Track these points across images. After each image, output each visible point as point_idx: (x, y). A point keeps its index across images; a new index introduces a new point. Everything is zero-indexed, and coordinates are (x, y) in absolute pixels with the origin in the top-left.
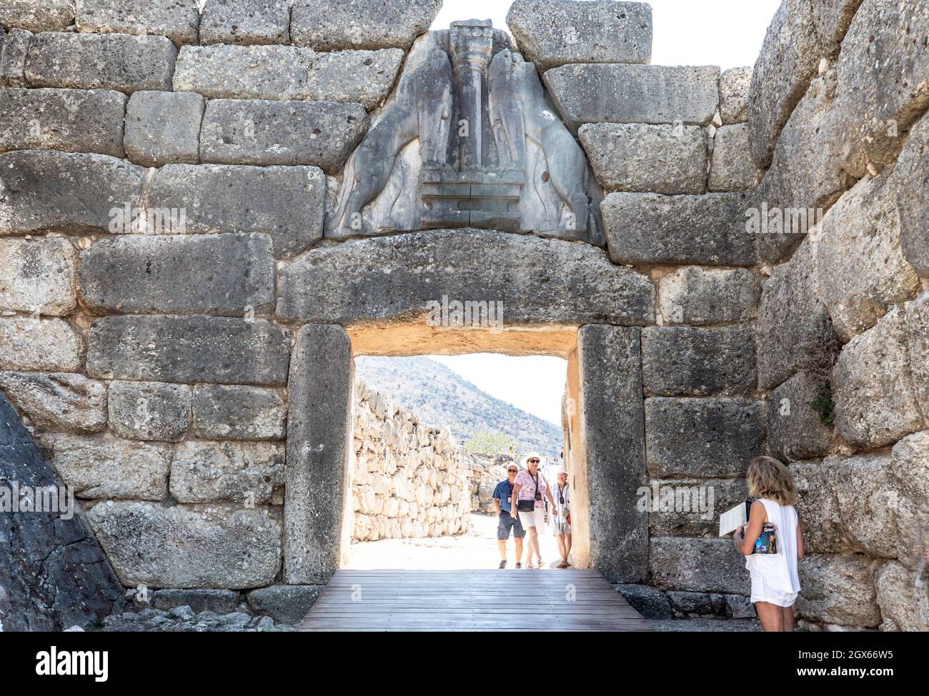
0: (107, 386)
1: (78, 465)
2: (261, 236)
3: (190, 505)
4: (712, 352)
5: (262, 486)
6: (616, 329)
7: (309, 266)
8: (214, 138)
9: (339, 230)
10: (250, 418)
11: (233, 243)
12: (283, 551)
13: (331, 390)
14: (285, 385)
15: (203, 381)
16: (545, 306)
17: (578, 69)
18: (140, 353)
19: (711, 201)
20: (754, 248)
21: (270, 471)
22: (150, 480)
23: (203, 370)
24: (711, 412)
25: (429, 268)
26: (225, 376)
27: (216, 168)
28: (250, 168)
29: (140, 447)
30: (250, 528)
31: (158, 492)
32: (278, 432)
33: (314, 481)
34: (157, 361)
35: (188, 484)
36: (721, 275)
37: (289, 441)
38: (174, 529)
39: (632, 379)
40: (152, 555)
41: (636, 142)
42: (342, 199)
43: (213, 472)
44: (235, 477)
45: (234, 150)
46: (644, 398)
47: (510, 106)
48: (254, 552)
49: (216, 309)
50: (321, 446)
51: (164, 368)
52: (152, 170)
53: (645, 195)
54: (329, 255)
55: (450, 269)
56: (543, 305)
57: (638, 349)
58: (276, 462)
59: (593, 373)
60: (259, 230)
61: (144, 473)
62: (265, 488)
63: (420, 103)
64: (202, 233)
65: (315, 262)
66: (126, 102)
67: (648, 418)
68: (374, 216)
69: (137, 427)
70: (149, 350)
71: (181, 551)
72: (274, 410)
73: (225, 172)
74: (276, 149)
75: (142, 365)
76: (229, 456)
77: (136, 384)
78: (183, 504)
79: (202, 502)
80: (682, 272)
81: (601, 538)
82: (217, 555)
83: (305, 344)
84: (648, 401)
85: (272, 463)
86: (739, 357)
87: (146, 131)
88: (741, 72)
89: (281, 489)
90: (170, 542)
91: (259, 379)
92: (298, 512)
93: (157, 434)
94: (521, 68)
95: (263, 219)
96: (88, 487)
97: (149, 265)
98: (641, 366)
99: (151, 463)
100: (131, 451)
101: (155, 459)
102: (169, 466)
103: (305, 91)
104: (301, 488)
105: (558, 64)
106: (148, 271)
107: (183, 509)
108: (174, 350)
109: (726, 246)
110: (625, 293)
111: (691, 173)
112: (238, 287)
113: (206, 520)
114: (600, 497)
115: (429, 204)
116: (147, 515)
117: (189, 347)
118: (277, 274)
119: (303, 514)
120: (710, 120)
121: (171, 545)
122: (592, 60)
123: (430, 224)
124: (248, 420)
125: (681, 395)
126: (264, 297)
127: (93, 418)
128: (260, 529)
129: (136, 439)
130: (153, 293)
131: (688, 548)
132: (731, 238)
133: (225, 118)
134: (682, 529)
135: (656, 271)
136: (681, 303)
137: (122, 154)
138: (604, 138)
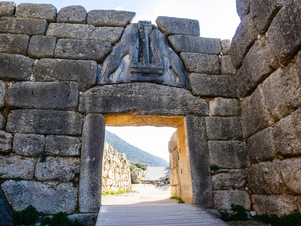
0: (13, 135)
2: (74, 83)
3: (42, 182)
4: (228, 125)
5: (71, 174)
6: (197, 117)
7: (91, 93)
8: (59, 51)
9: (102, 82)
10: (67, 148)
11: (64, 85)
12: (78, 200)
13: (98, 137)
14: (81, 136)
15: (50, 134)
16: (173, 109)
17: (179, 36)
18: (27, 123)
19: (223, 77)
20: (237, 92)
21: (74, 168)
22: (27, 171)
23: (50, 129)
24: (229, 145)
25: (133, 95)
26: (58, 132)
27: (59, 60)
28: (72, 60)
29: (24, 159)
30: (65, 191)
31: (30, 176)
32: (77, 153)
33: (91, 172)
34: (33, 126)
35: (42, 173)
36: (228, 100)
37: (82, 157)
38: (36, 191)
39: (203, 134)
40: (27, 202)
41: (198, 59)
42: (103, 72)
43: (52, 168)
44: (61, 170)
45: (66, 55)
46: (208, 140)
47: (158, 46)
48: (67, 200)
49: (57, 108)
50: (94, 158)
51: (35, 129)
52: (37, 60)
53: (203, 75)
54: (98, 90)
55: (140, 96)
56: (172, 109)
57: (204, 124)
58: (76, 165)
59: (190, 132)
60: (74, 81)
61: (25, 169)
62: (72, 175)
63: (129, 43)
64: (53, 81)
65: (93, 92)
66: (30, 39)
67: (209, 148)
68: (114, 77)
69: (23, 151)
70: (31, 122)
71: (38, 200)
72: (76, 145)
73: (63, 61)
74: (81, 55)
75: (27, 128)
76: (58, 162)
77: (25, 135)
78: (39, 181)
79: (47, 180)
80: (216, 99)
81: (196, 191)
82: (53, 202)
83: (89, 120)
84: (209, 142)
85: (75, 165)
86: (236, 127)
87: (36, 48)
88: (227, 41)
89: (78, 175)
90: (34, 196)
91: (71, 133)
92: (84, 184)
93: (31, 153)
94: (161, 35)
95: (75, 77)
96: (3, 174)
97: (33, 92)
98: (206, 130)
99: (28, 165)
100: (20, 160)
101: (30, 163)
102: (35, 166)
103: (91, 38)
104: (86, 175)
105: (173, 34)
106: (32, 94)
107: (39, 183)
108: (40, 122)
109: (228, 91)
110: (199, 105)
111: (215, 69)
112: (65, 100)
113: (49, 188)
114: (195, 176)
115: (133, 74)
116: (25, 185)
117: (46, 121)
118: (79, 96)
119: (86, 184)
120: (219, 54)
121: (34, 197)
122: (183, 34)
123: (133, 81)
124: (66, 148)
125: (219, 140)
126: (75, 104)
127: (7, 147)
128: (70, 191)
129: (23, 156)
130: (35, 102)
131: (226, 194)
132: (230, 89)
133: (64, 45)
134: (223, 188)
135: (207, 99)
136: (217, 109)
137: (27, 55)
138: (189, 57)
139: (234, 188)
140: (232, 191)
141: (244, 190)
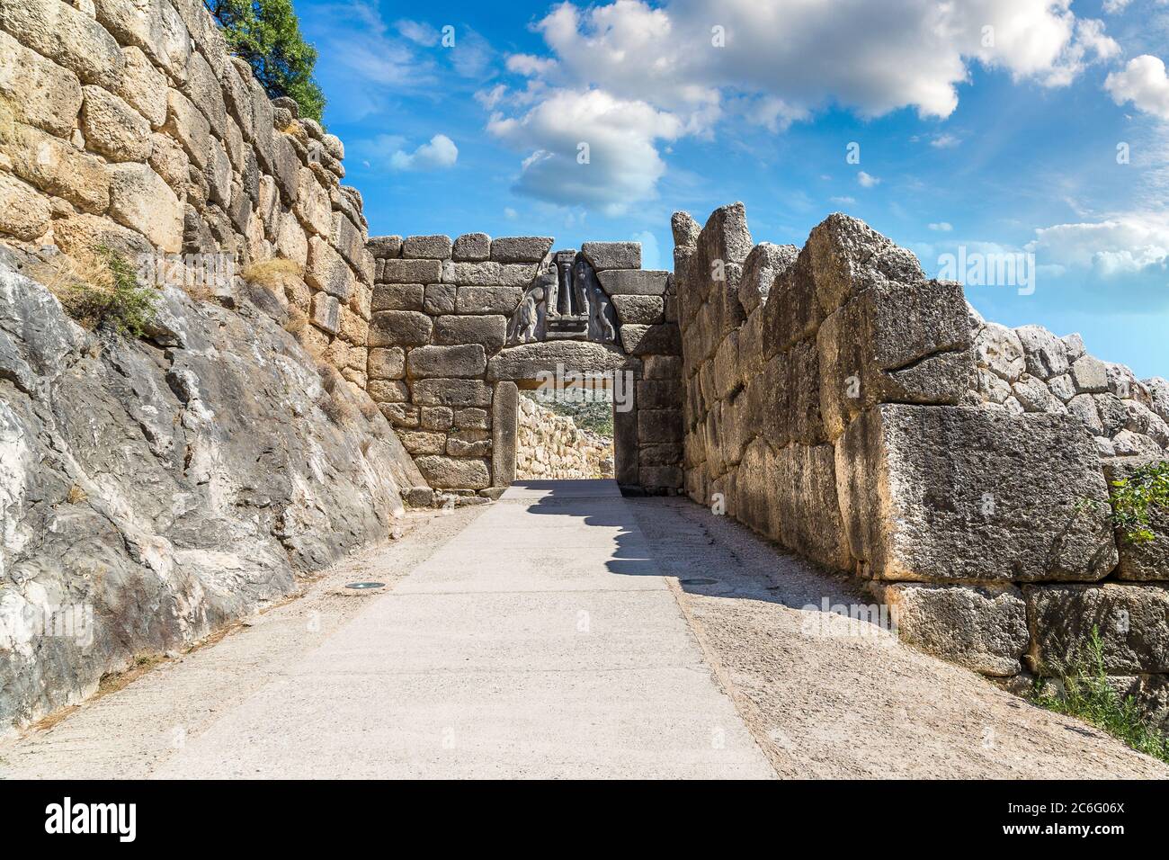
0: (421, 409)
1: (410, 440)
2: (481, 345)
3: (454, 457)
4: (665, 390)
5: (483, 449)
7: (500, 358)
8: (461, 304)
10: (478, 420)
11: (469, 349)
12: (492, 474)
13: (510, 409)
14: (491, 407)
17: (610, 272)
18: (434, 394)
19: (664, 328)
21: (486, 441)
22: (439, 446)
23: (458, 401)
24: (664, 415)
25: (549, 358)
26: (467, 403)
27: (462, 317)
28: (476, 316)
29: (434, 433)
30: (479, 465)
31: (442, 451)
32: (489, 426)
33: (505, 446)
34: (440, 397)
35: (454, 448)
36: (668, 358)
37: (493, 430)
41: (634, 304)
43: (463, 443)
44: (472, 444)
45: (469, 309)
46: (638, 409)
48: (481, 474)
49: (463, 376)
50: (507, 431)
51: (442, 400)
52: (436, 318)
54: (508, 353)
55: (558, 358)
57: (635, 391)
58: (488, 439)
60: (480, 343)
61: (436, 443)
62: (485, 450)
64: (456, 344)
66: (425, 289)
67: (639, 419)
69: (433, 425)
70: (437, 393)
71: (453, 474)
72: (487, 417)
73: (466, 318)
74: (487, 309)
75: (434, 400)
76: (469, 436)
77: (432, 407)
78: (452, 456)
79: (460, 455)
80: (653, 358)
81: (619, 467)
82: (467, 476)
83: (499, 390)
85: (486, 439)
86: (675, 393)
87: (433, 301)
89: (491, 450)
90: (448, 471)
91: (481, 405)
92: (498, 460)
93: (441, 427)
95: (481, 339)
96: (415, 449)
97: (435, 358)
98: (637, 397)
99: (439, 440)
100: (431, 435)
101: (441, 438)
102: (446, 441)
103: (497, 282)
104: (499, 449)
105: (602, 270)
106: (436, 361)
107: (452, 458)
108: (446, 392)
109: (670, 346)
110: (630, 367)
111: (657, 316)
112: (472, 367)
113: (462, 462)
114: (619, 451)
115: (549, 330)
116: (438, 459)
117: (453, 391)
118: (487, 361)
120: (664, 293)
122: (616, 268)
123: (549, 338)
125: (652, 409)
127: (416, 421)
128: (483, 465)
129: (432, 430)
130: (438, 370)
131: (654, 471)
132: (672, 343)
133: (465, 296)
134: (651, 463)
135: (643, 357)
136: (653, 371)
137: (423, 312)
138: (620, 301)
139: (665, 464)
140: (662, 467)
141: (678, 466)
